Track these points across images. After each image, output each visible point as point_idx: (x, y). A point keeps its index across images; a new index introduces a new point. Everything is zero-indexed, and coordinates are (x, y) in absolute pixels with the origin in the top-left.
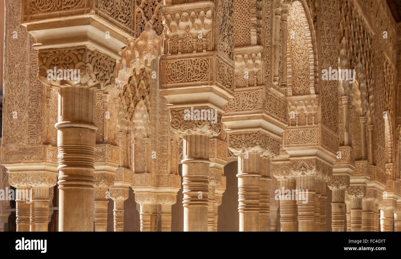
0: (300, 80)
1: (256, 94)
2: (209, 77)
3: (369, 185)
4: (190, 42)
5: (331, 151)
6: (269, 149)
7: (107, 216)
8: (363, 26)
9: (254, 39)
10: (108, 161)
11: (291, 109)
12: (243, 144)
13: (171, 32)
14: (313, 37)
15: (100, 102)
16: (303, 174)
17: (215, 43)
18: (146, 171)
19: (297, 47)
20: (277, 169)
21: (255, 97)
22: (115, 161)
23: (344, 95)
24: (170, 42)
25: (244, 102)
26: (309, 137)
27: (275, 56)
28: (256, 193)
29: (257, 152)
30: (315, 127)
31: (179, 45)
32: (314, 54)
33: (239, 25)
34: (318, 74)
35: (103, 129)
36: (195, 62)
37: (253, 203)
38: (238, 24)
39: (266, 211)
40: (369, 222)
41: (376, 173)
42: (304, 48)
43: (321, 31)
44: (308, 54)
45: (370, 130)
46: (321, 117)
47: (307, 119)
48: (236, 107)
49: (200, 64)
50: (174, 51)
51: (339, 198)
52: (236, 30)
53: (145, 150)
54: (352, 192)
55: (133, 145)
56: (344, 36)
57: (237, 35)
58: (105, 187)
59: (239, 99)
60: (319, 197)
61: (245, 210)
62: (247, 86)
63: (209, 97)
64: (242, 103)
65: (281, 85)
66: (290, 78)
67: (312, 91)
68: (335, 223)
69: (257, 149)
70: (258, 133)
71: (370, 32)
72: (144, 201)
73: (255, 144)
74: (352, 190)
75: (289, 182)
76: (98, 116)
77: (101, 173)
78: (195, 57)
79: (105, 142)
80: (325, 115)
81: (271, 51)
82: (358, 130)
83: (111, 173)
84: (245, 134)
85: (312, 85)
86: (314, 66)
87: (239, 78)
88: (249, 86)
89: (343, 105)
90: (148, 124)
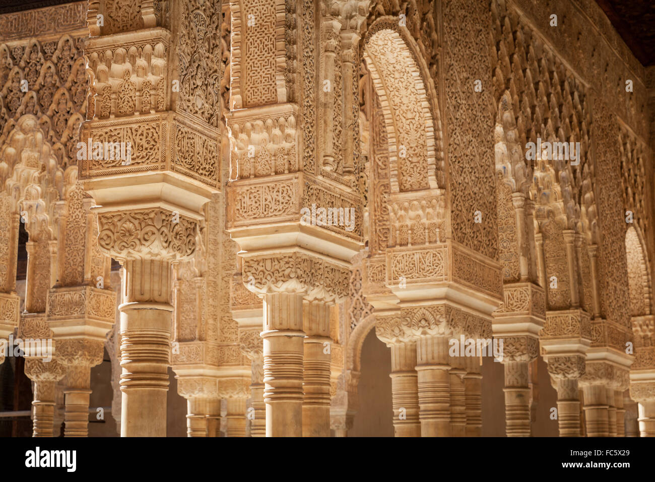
0: (412, 165)
1: (288, 188)
2: (159, 156)
3: (590, 355)
4: (131, 97)
5: (482, 292)
6: (322, 286)
7: (87, 419)
8: (559, 73)
9: (282, 92)
10: (89, 318)
11: (398, 216)
12: (269, 278)
13: (99, 80)
14: (430, 91)
15: (80, 212)
16: (424, 333)
17: (171, 98)
18: (197, 337)
19: (404, 108)
20: (384, 325)
21: (285, 192)
22: (105, 316)
23: (516, 192)
24: (98, 98)
25: (267, 203)
26: (431, 265)
27: (325, 122)
28: (293, 367)
29: (294, 291)
30: (441, 248)
31: (112, 104)
32: (433, 119)
33: (259, 71)
34: (442, 154)
35: (84, 259)
36: (137, 131)
37: (289, 385)
38: (257, 69)
39: (321, 401)
40: (600, 426)
41: (606, 333)
42: (416, 110)
43: (447, 80)
44: (423, 119)
45: (591, 254)
46: (450, 230)
47: (427, 234)
48: (254, 212)
49: (145, 134)
50: (103, 114)
51: (516, 379)
52: (253, 78)
53: (195, 299)
54: (557, 368)
55: (176, 291)
56: (507, 88)
57: (256, 87)
58: (84, 365)
59: (260, 197)
60: (462, 376)
61: (273, 399)
62: (272, 174)
63: (161, 191)
64: (264, 203)
65: (344, 172)
66: (394, 162)
67: (433, 183)
68: (512, 426)
69: (293, 285)
70: (294, 257)
71: (580, 82)
72: (193, 392)
73: (289, 277)
74: (556, 365)
75: (406, 349)
76: (76, 238)
77: (76, 339)
78: (137, 122)
79: (86, 282)
80: (462, 226)
81: (317, 113)
82: (562, 254)
83: (96, 338)
84: (271, 259)
85: (432, 172)
86: (434, 140)
87: (259, 160)
88: (277, 173)
89: (515, 208)
90: (200, 252)
